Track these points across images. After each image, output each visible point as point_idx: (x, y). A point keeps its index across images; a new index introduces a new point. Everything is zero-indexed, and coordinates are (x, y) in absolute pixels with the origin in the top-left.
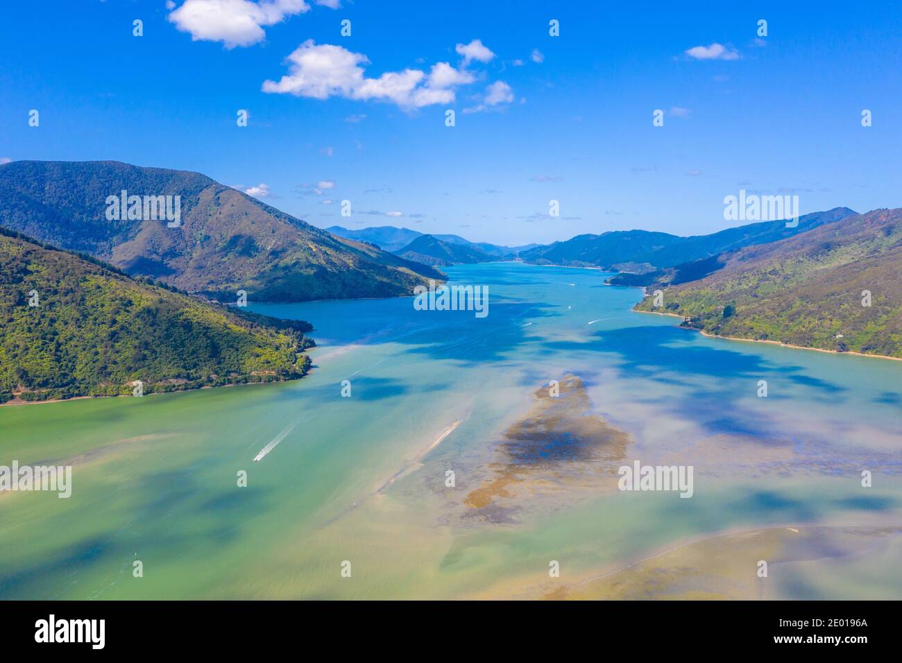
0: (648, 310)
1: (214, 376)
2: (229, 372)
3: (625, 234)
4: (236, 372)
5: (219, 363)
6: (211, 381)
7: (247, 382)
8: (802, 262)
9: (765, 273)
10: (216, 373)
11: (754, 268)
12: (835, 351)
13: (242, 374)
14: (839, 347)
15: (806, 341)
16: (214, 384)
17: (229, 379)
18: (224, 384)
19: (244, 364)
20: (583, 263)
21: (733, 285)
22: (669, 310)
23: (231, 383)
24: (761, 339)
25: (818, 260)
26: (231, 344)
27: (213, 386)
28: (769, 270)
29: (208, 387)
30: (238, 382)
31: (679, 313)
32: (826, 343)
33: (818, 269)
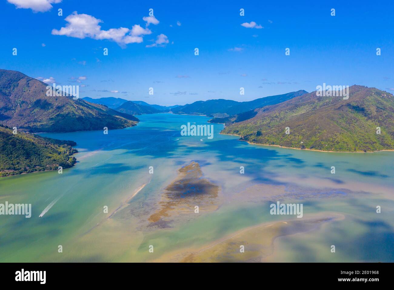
0: (226, 133)
1: (28, 168)
2: (35, 166)
3: (216, 100)
4: (39, 165)
5: (30, 161)
6: (26, 170)
7: (44, 170)
8: (287, 112)
9: (273, 117)
10: (29, 166)
11: (268, 115)
12: (300, 149)
13: (42, 166)
14: (302, 147)
15: (289, 145)
16: (28, 172)
17: (35, 169)
18: (33, 171)
19: (43, 162)
20: (198, 113)
21: (260, 122)
22: (235, 133)
23: (36, 171)
24: (272, 144)
25: (293, 112)
26: (36, 152)
27: (28, 173)
28: (274, 116)
29: (25, 173)
30: (40, 170)
31: (239, 134)
32: (297, 145)
33: (293, 115)
